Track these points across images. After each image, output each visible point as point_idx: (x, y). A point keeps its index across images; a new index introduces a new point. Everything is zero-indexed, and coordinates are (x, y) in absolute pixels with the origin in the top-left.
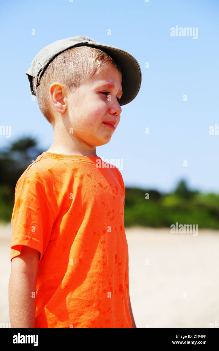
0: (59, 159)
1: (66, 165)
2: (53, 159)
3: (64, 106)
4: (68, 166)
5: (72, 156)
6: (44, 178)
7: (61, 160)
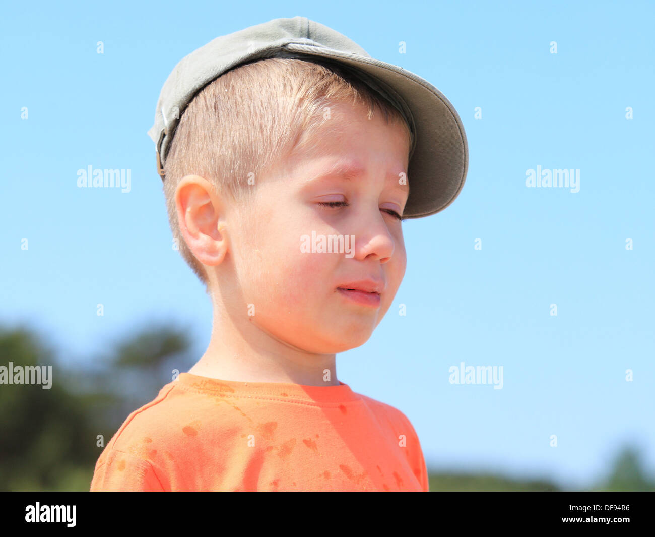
0: (221, 396)
1: (239, 412)
2: (203, 395)
3: (220, 244)
4: (245, 415)
5: (258, 386)
6: (167, 452)
7: (225, 398)
